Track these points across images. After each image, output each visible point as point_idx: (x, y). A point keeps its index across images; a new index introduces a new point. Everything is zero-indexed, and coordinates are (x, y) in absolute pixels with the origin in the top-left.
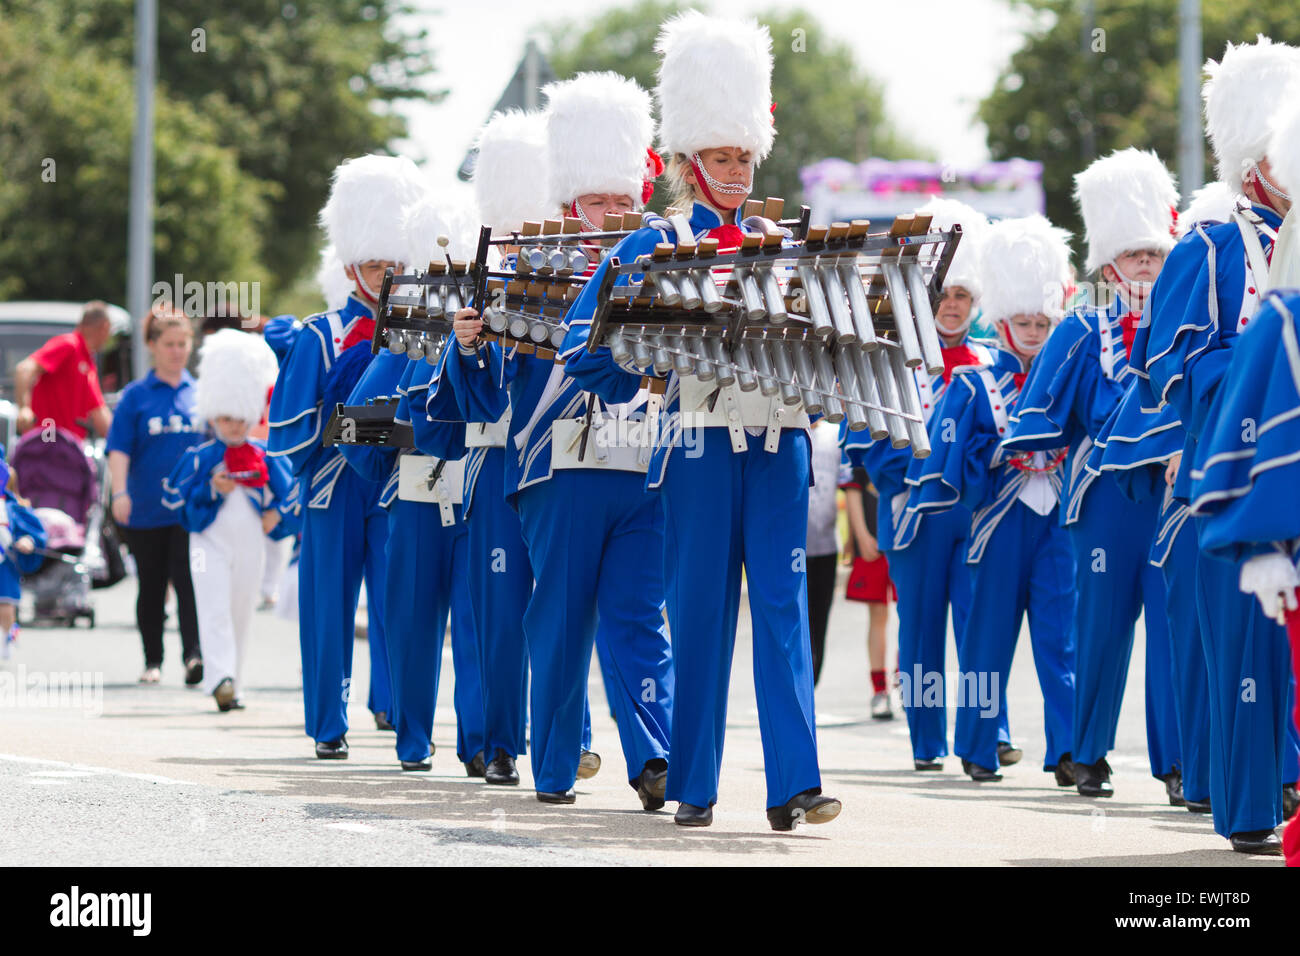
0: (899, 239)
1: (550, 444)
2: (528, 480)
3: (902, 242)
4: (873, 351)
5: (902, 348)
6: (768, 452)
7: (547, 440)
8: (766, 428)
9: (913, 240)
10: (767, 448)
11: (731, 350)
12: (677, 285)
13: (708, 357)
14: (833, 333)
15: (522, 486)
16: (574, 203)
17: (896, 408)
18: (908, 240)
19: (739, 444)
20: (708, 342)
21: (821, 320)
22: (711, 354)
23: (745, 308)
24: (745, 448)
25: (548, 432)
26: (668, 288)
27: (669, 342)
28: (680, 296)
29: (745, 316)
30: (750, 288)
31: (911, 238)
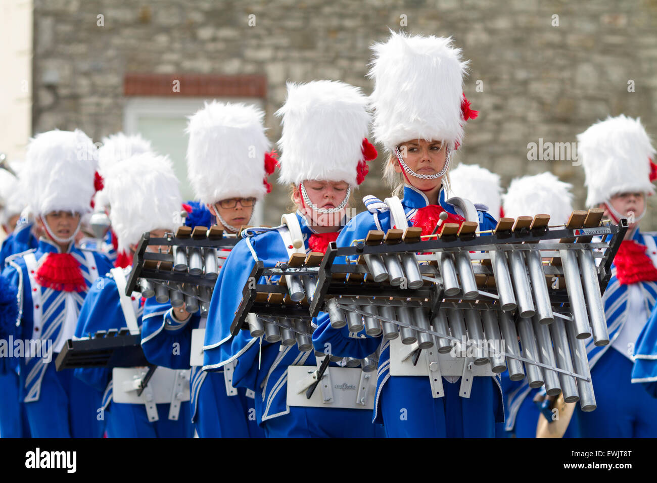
0: (575, 231)
1: (285, 386)
2: (269, 414)
3: (577, 232)
4: (551, 324)
5: (574, 321)
6: (461, 397)
7: (284, 382)
8: (461, 377)
9: (587, 231)
10: (461, 394)
11: (430, 318)
12: (385, 265)
13: (412, 324)
14: (516, 308)
15: (265, 418)
16: (301, 185)
17: (568, 368)
18: (582, 232)
19: (437, 390)
20: (412, 311)
21: (506, 297)
22: (414, 321)
23: (443, 285)
24: (442, 395)
25: (283, 375)
26: (377, 269)
27: (379, 311)
28: (388, 276)
29: (443, 291)
30: (447, 268)
31: (584, 230)
